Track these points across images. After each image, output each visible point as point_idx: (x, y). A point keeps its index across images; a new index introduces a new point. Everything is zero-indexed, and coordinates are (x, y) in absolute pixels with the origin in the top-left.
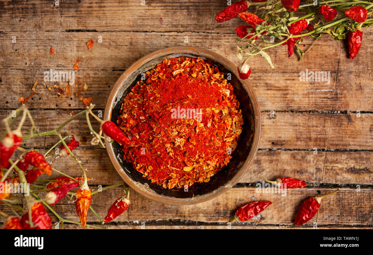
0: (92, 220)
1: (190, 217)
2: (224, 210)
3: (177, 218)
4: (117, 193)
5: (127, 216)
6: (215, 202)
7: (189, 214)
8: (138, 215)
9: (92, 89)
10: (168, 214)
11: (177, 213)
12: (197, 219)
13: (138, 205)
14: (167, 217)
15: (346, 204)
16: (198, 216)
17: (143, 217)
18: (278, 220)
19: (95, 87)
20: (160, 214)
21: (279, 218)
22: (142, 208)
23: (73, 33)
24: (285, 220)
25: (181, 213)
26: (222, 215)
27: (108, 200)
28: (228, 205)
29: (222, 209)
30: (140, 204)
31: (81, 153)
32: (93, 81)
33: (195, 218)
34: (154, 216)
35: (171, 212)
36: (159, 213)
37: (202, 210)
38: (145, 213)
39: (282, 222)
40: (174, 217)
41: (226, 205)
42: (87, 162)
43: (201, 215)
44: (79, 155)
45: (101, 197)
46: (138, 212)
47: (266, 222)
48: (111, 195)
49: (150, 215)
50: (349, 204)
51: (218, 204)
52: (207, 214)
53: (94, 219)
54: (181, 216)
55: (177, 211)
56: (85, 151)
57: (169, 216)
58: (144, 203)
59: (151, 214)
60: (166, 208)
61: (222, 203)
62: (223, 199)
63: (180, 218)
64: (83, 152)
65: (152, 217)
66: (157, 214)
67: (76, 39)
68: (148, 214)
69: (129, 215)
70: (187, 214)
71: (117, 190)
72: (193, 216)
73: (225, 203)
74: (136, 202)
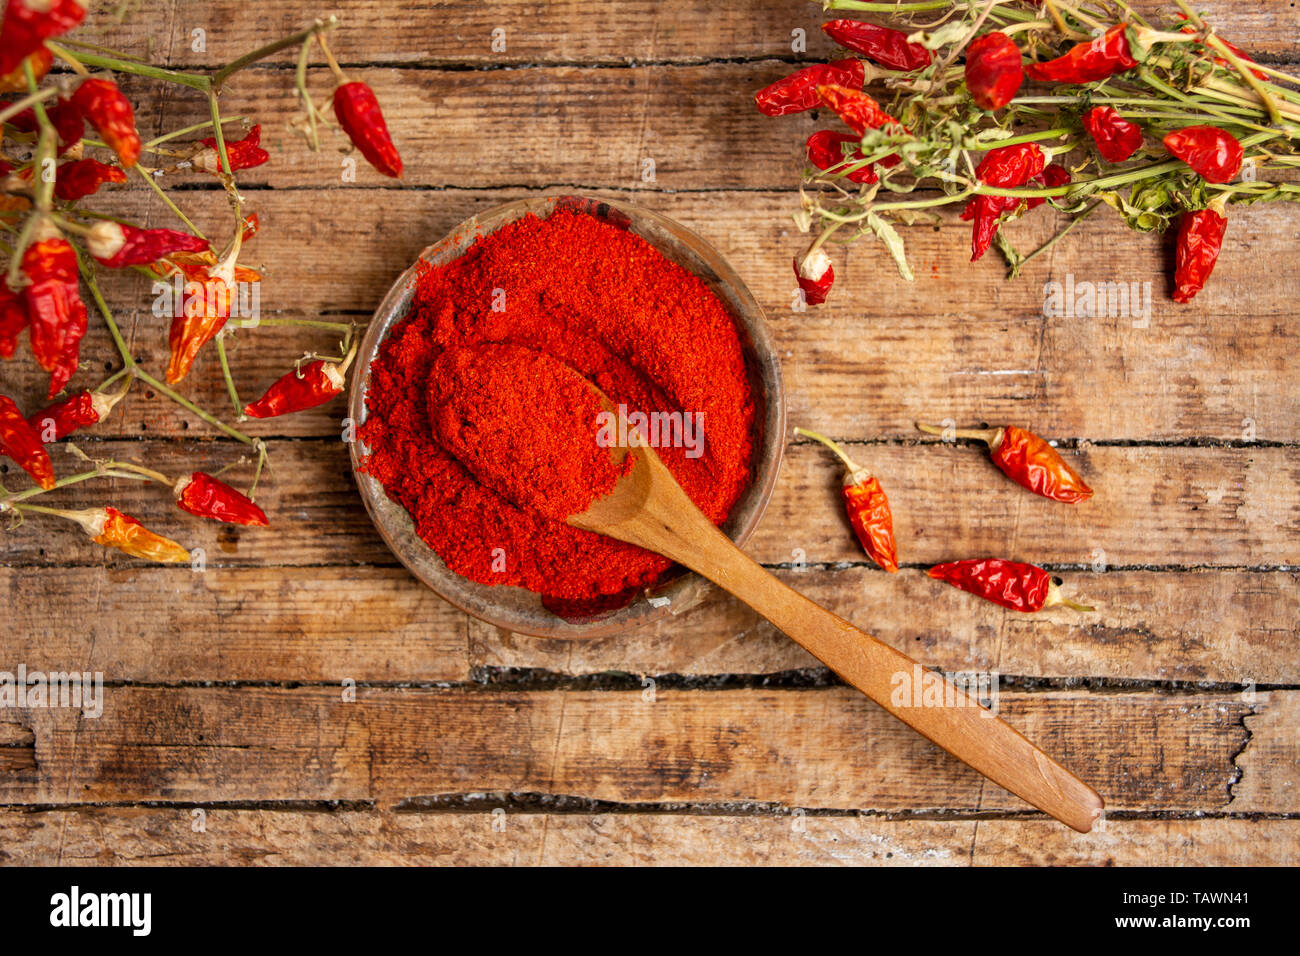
0: (253, 794)
1: (570, 785)
2: (680, 763)
3: (527, 789)
4: (337, 708)
5: (366, 781)
6: (651, 738)
7: (566, 775)
8: (403, 780)
9: (255, 372)
10: (498, 777)
11: (527, 773)
12: (591, 792)
13: (402, 747)
14: (495, 785)
15: (1078, 743)
16: (595, 783)
17: (418, 785)
18: (855, 795)
19: (266, 368)
20: (471, 777)
21: (857, 788)
22: (417, 755)
23: (197, 193)
24: (876, 796)
25: (540, 774)
26: (673, 780)
27: (305, 731)
28: (692, 746)
29: (672, 759)
30: (408, 744)
31: (218, 580)
32: (259, 348)
33: (585, 788)
34: (454, 781)
35: (508, 770)
36: (471, 771)
37: (609, 762)
38: (425, 771)
39: (868, 804)
40: (518, 785)
41: (687, 747)
42: (239, 609)
43: (606, 778)
44: (214, 585)
45: (283, 722)
46: (402, 769)
47: (816, 802)
48: (316, 714)
49: (440, 780)
50: (1086, 745)
51: (661, 743)
52: (626, 775)
53: (260, 790)
54: (540, 783)
55: (529, 766)
56: (232, 572)
57: (501, 782)
58: (420, 739)
59: (444, 775)
60: (490, 757)
61: (673, 741)
62: (677, 728)
63: (537, 789)
64: (226, 575)
65: (446, 784)
66: (465, 774)
67: (205, 214)
68: (435, 775)
69: (372, 780)
70: (558, 777)
71: (334, 700)
72: (579, 784)
73: (684, 739)
74: (396, 736)
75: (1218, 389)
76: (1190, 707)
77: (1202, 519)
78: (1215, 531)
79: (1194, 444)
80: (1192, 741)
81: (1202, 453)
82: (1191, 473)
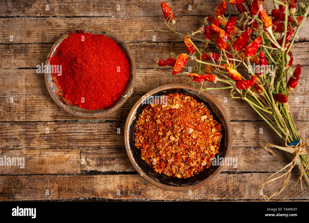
0: (33, 199)
1: (102, 195)
2: (126, 190)
3: (93, 197)
4: (51, 180)
5: (58, 195)
6: (119, 185)
7: (101, 193)
8: (66, 195)
9: (35, 107)
10: (86, 194)
11: (93, 193)
12: (106, 197)
13: (66, 188)
14: (86, 196)
15: (210, 185)
16: (107, 195)
17: (69, 196)
18: (163, 197)
19: (37, 106)
20: (81, 194)
21: (164, 195)
22: (69, 190)
23: (23, 70)
24: (168, 197)
25: (96, 193)
26: (124, 194)
27: (44, 185)
28: (128, 187)
29: (124, 189)
30: (67, 187)
31: (26, 152)
32: (36, 102)
33: (105, 196)
34: (77, 195)
35: (88, 193)
36: (80, 193)
37: (110, 190)
38: (71, 193)
39: (166, 198)
40: (91, 196)
41: (127, 187)
42: (31, 158)
43: (110, 194)
44: (25, 153)
45: (40, 183)
46: (65, 193)
47: (155, 198)
48: (47, 181)
49: (74, 195)
50: (212, 185)
51: (121, 186)
52: (114, 193)
53: (34, 198)
54: (95, 195)
55: (93, 191)
56: (29, 150)
57: (87, 195)
58: (70, 186)
59: (75, 194)
60: (85, 190)
61: (124, 186)
62: (125, 183)
63: (95, 197)
64: (28, 151)
65: (75, 196)
66: (79, 194)
67: (25, 74)
68: (73, 194)
69: (59, 195)
70: (99, 194)
71: (51, 178)
72: (104, 195)
73: (126, 185)
74: (64, 185)
75: (238, 109)
76: (234, 177)
77: (236, 137)
78: (238, 139)
79: (234, 121)
80: (235, 184)
81: (235, 123)
82: (233, 127)
